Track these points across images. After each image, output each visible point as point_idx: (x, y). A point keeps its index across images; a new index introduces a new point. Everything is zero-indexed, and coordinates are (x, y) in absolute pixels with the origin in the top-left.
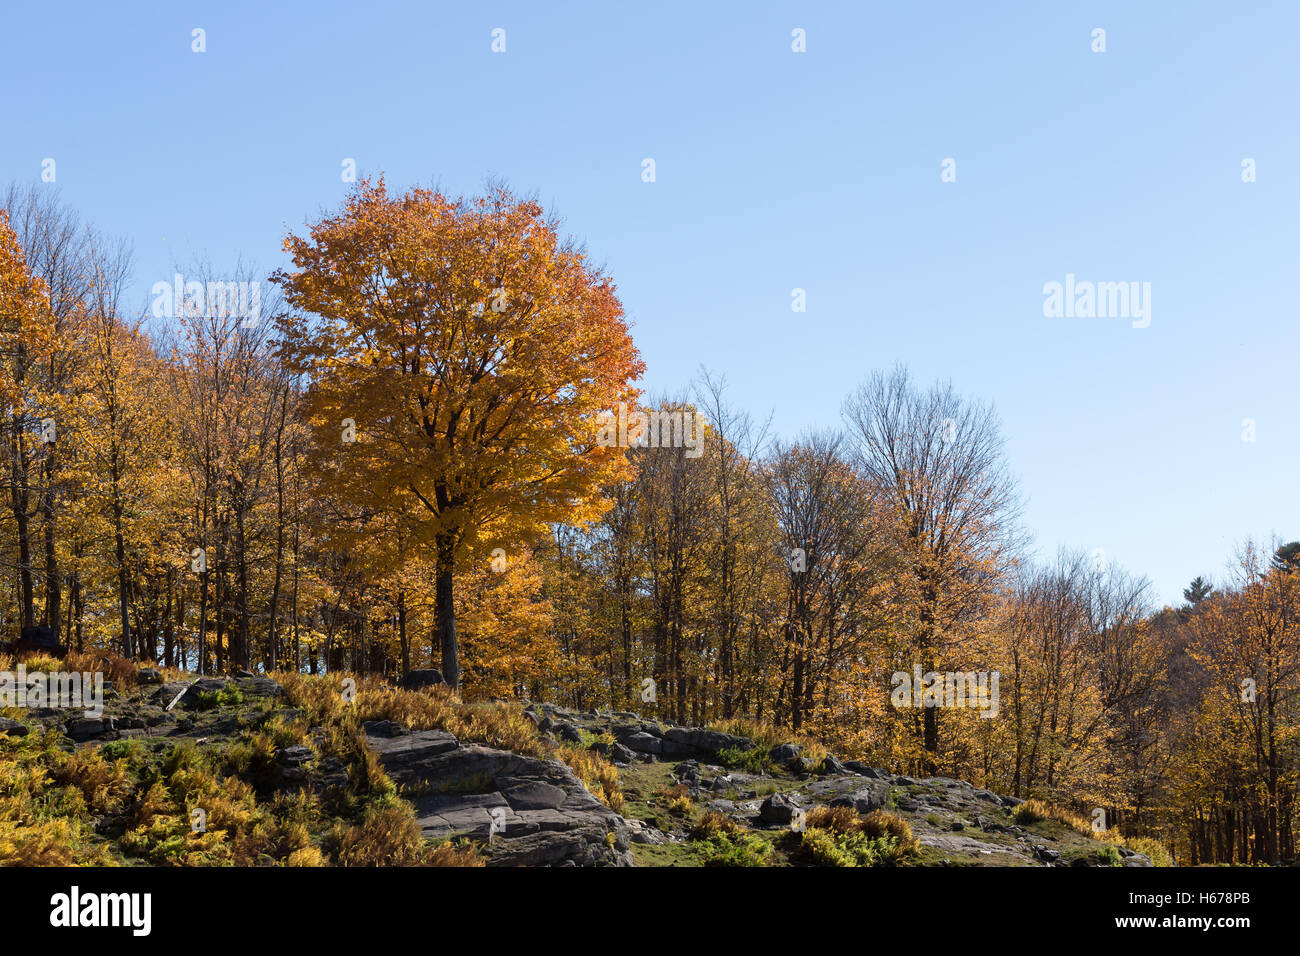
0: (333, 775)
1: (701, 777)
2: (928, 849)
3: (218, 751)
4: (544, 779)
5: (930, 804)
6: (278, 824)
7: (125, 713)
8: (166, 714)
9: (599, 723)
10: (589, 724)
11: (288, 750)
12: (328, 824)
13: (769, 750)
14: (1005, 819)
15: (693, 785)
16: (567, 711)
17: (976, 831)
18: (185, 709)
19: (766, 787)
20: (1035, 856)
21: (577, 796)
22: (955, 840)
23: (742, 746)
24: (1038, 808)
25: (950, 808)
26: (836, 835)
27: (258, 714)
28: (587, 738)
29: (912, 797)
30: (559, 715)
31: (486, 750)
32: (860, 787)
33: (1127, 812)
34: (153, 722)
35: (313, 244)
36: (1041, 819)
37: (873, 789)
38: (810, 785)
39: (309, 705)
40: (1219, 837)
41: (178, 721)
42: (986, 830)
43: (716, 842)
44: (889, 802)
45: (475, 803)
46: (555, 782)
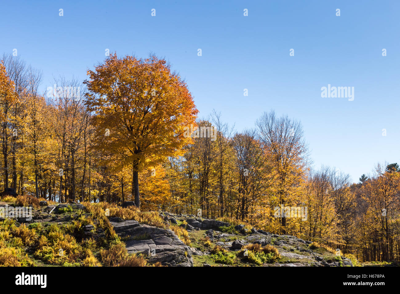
0: (101, 234)
1: (214, 235)
2: (283, 257)
3: (65, 226)
4: (166, 235)
5: (284, 243)
6: (83, 249)
7: (36, 215)
8: (49, 215)
9: (182, 218)
10: (180, 218)
11: (86, 226)
12: (99, 249)
13: (234, 226)
14: (307, 248)
15: (211, 237)
16: (173, 214)
17: (298, 251)
18: (55, 213)
19: (234, 238)
20: (316, 259)
21: (176, 241)
22: (291, 254)
23: (227, 225)
24: (316, 244)
25: (290, 244)
26: (255, 253)
27: (77, 215)
28: (179, 223)
29: (278, 241)
30: (170, 216)
31: (148, 226)
32: (262, 238)
33: (343, 246)
34: (45, 217)
35: (96, 73)
36: (317, 248)
37: (267, 238)
38: (247, 237)
39: (93, 212)
40: (371, 253)
41: (53, 217)
42: (301, 251)
43: (218, 255)
44: (271, 242)
45: (144, 243)
46: (169, 236)
